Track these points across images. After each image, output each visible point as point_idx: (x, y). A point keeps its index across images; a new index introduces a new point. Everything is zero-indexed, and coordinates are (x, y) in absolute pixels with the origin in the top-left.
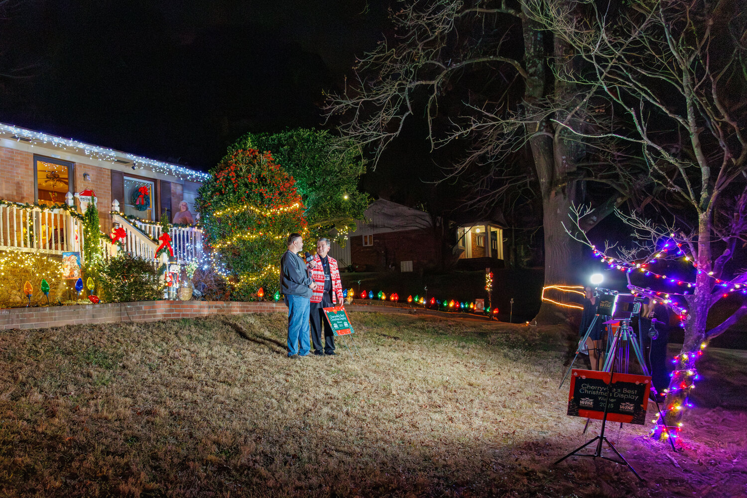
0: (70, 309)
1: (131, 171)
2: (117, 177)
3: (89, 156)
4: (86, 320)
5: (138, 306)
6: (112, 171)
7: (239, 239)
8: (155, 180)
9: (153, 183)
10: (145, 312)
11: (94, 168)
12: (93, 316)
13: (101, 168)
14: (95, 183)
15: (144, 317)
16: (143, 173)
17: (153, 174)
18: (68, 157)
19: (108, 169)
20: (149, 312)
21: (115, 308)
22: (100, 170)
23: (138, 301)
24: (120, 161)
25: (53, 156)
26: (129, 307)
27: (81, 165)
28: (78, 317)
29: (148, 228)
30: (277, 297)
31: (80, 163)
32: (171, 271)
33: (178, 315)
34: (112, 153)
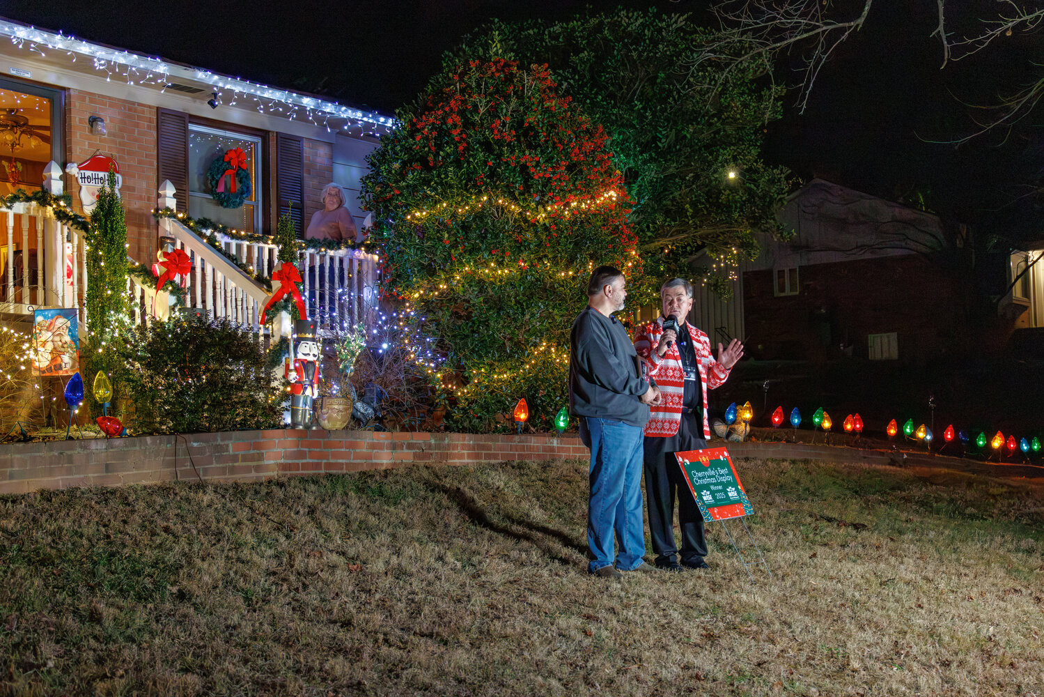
0: (51, 450)
1: (207, 112)
2: (171, 127)
3: (103, 74)
4: (89, 478)
5: (219, 442)
6: (161, 112)
7: (470, 279)
8: (263, 134)
9: (259, 140)
10: (234, 458)
11: (113, 102)
12: (108, 468)
13: (133, 103)
14: (118, 140)
15: (233, 470)
16: (235, 115)
17: (259, 120)
18: (51, 76)
19: (150, 107)
20: (245, 459)
21: (163, 447)
22: (130, 110)
23: (218, 430)
24: (179, 87)
25: (13, 73)
26: (195, 445)
27: (83, 95)
28: (69, 472)
29: (245, 249)
30: (562, 423)
31: (81, 92)
32: (300, 356)
33: (317, 466)
34: (162, 68)
